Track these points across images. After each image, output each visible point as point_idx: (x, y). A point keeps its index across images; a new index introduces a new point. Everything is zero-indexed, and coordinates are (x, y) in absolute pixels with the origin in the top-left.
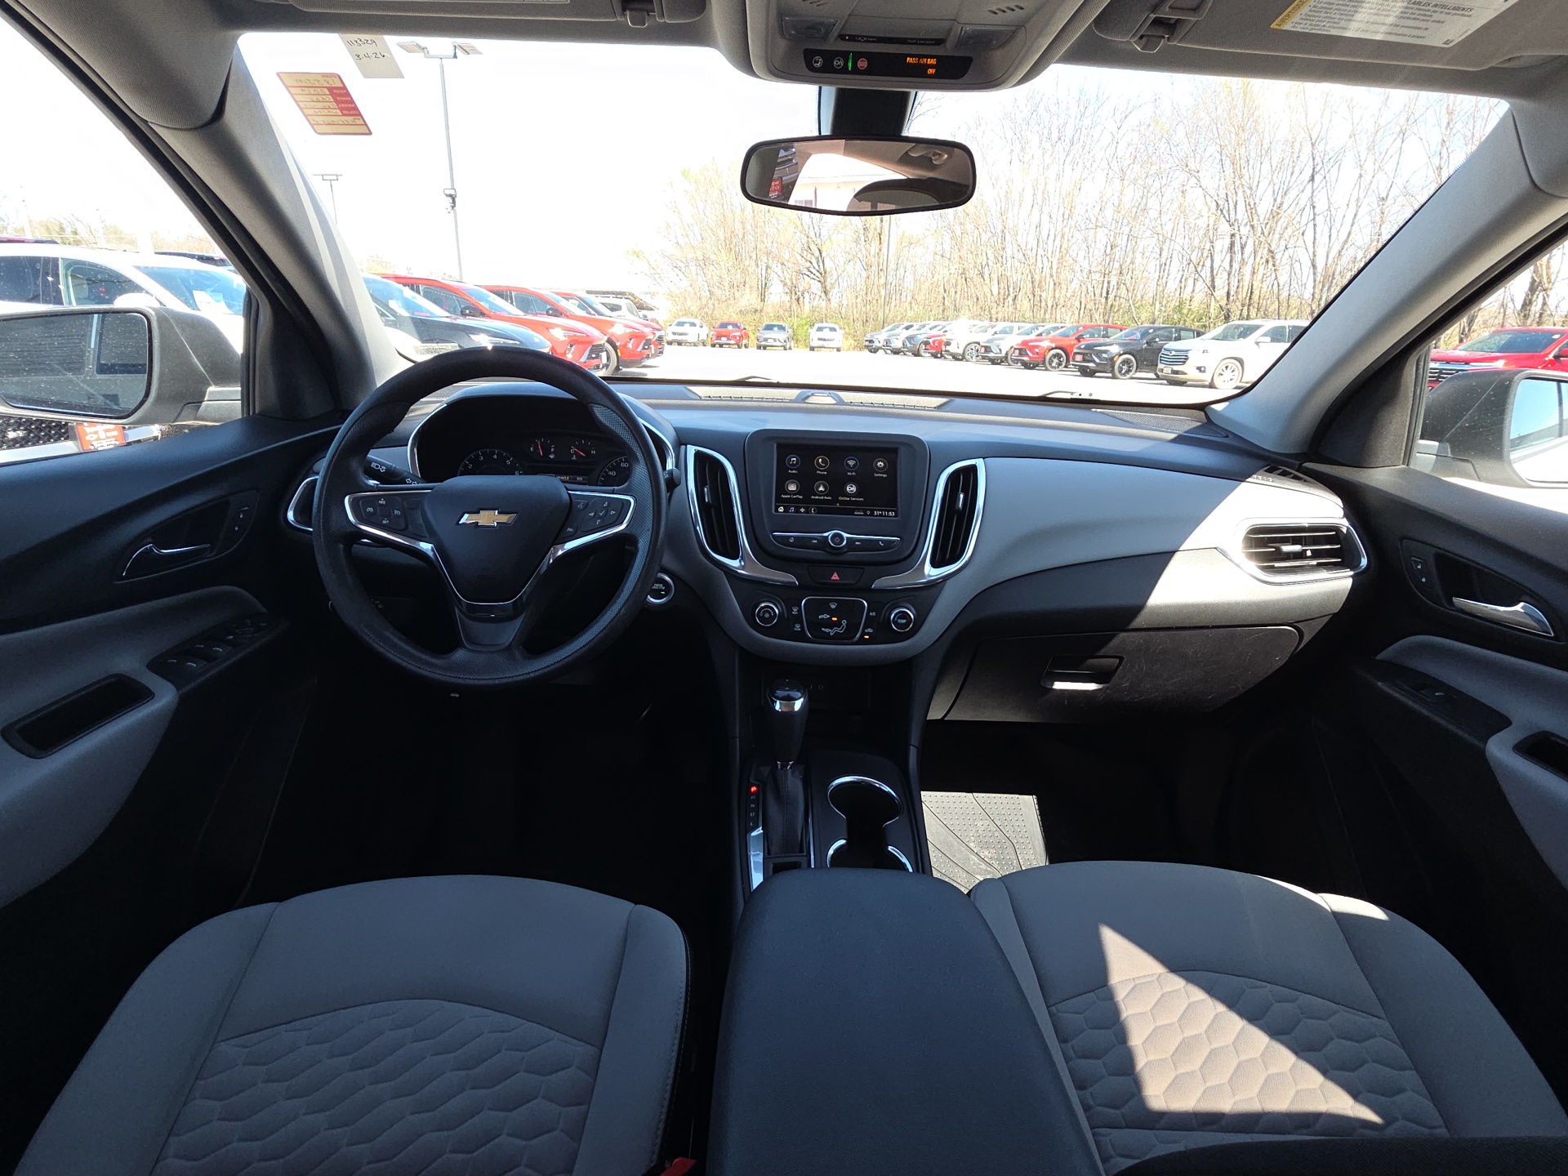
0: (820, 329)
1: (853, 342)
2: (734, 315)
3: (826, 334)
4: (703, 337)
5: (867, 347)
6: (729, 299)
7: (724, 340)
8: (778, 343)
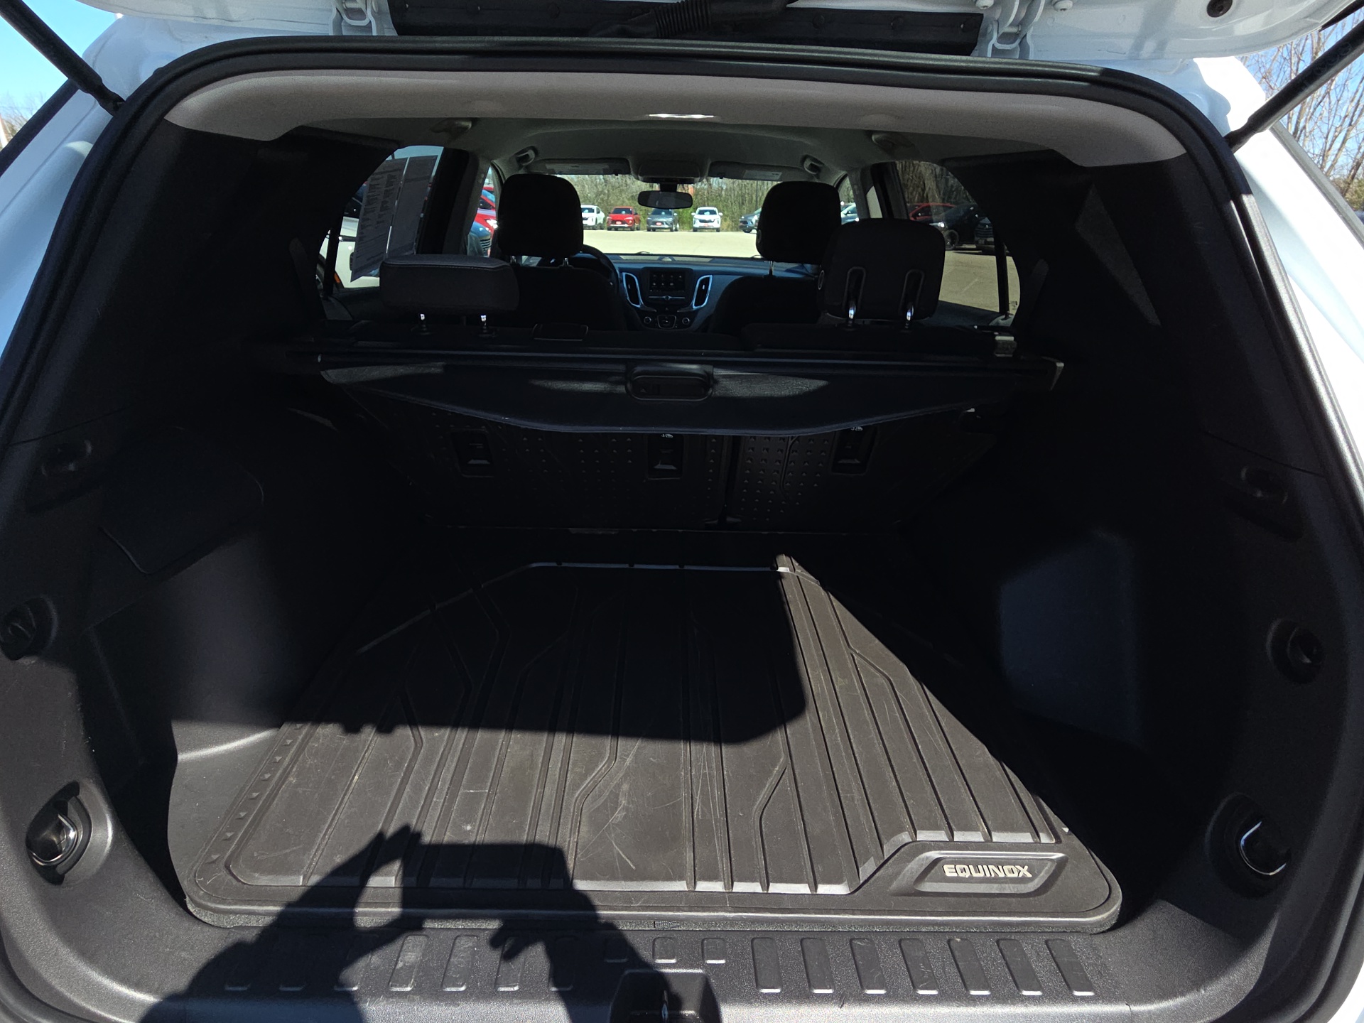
0: (702, 213)
1: (731, 223)
2: (627, 201)
3: (707, 216)
4: (600, 221)
5: (741, 227)
6: (622, 185)
7: (619, 224)
8: (666, 226)
